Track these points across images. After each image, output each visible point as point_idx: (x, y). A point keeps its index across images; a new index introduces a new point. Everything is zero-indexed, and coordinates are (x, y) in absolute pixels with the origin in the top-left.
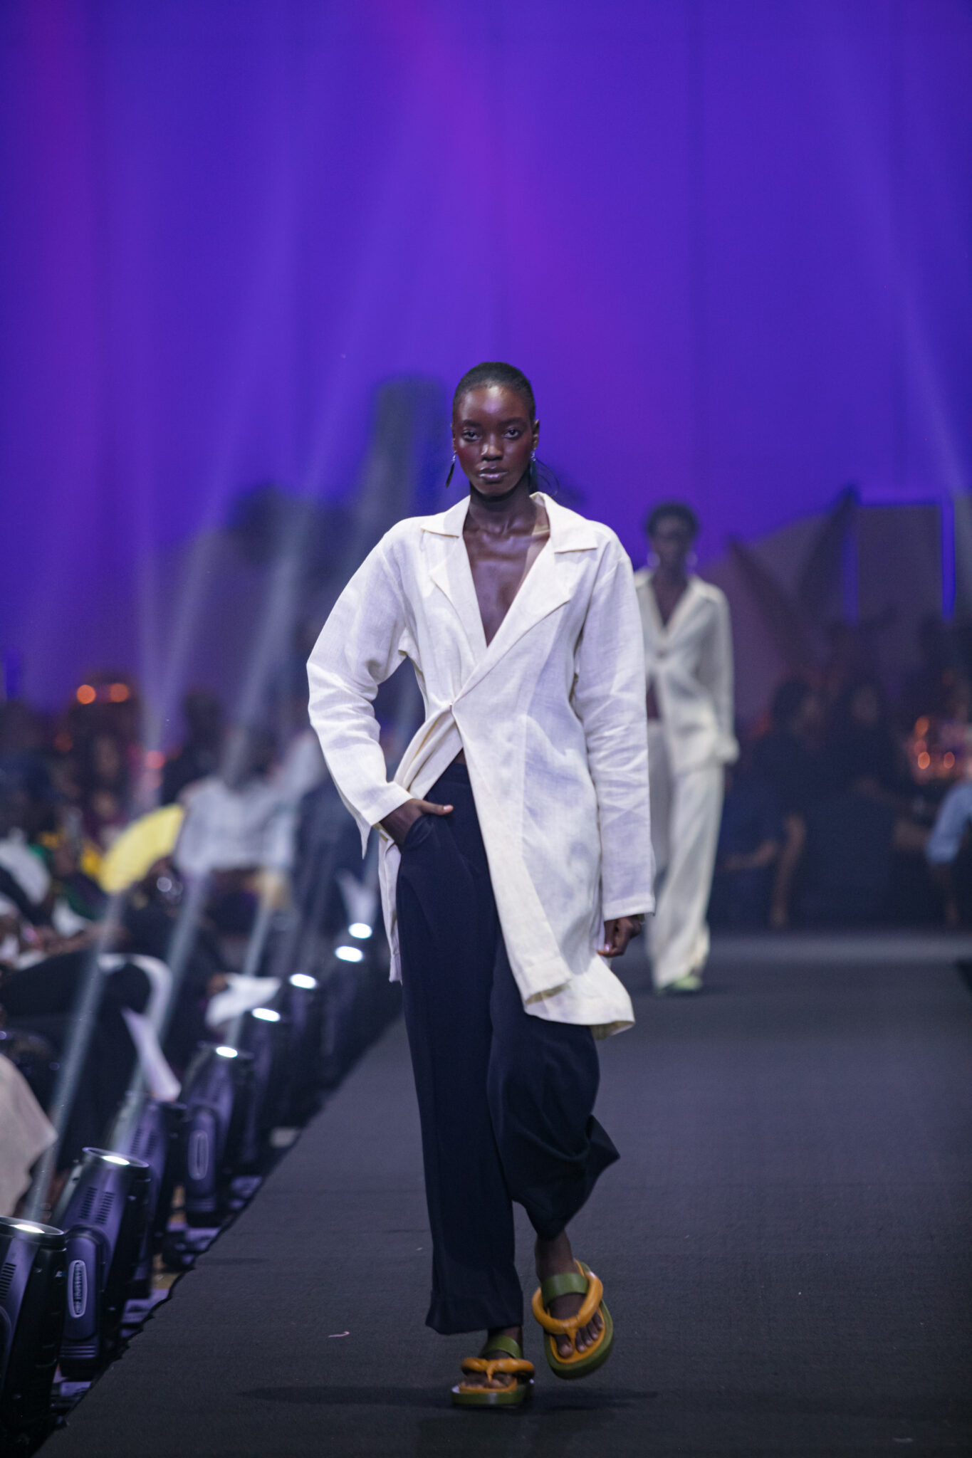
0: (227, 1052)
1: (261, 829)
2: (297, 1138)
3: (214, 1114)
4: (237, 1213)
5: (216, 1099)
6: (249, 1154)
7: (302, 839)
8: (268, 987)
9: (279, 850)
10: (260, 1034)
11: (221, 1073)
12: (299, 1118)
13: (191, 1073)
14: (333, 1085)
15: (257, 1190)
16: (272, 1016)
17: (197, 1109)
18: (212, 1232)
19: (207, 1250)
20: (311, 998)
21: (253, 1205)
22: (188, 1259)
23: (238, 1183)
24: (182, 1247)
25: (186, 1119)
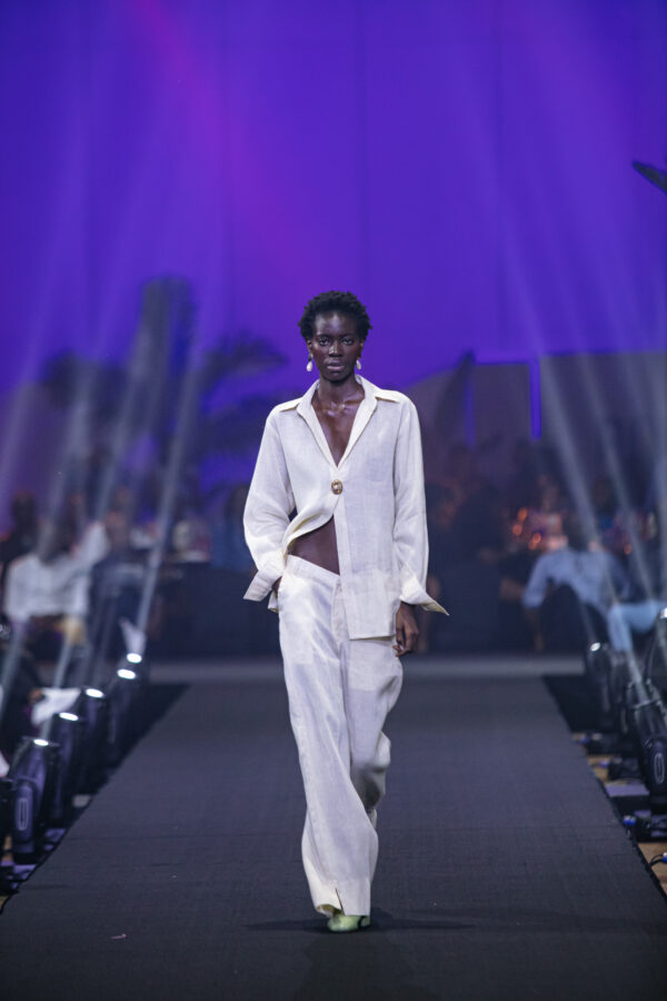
0: (41, 742)
1: (65, 590)
2: (90, 802)
3: (33, 785)
4: (48, 853)
5: (34, 776)
6: (57, 813)
7: (93, 594)
8: (71, 695)
9: (78, 603)
10: (65, 730)
11: (38, 757)
12: (92, 788)
13: (17, 758)
14: (116, 764)
15: (62, 837)
16: (73, 718)
17: (21, 782)
18: (31, 867)
19: (27, 880)
20: (100, 704)
21: (59, 848)
22: (15, 885)
23: (50, 833)
24: (10, 877)
25: (14, 789)
